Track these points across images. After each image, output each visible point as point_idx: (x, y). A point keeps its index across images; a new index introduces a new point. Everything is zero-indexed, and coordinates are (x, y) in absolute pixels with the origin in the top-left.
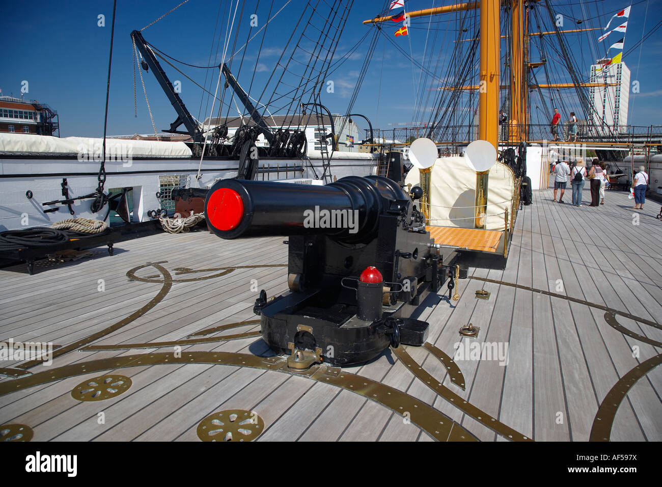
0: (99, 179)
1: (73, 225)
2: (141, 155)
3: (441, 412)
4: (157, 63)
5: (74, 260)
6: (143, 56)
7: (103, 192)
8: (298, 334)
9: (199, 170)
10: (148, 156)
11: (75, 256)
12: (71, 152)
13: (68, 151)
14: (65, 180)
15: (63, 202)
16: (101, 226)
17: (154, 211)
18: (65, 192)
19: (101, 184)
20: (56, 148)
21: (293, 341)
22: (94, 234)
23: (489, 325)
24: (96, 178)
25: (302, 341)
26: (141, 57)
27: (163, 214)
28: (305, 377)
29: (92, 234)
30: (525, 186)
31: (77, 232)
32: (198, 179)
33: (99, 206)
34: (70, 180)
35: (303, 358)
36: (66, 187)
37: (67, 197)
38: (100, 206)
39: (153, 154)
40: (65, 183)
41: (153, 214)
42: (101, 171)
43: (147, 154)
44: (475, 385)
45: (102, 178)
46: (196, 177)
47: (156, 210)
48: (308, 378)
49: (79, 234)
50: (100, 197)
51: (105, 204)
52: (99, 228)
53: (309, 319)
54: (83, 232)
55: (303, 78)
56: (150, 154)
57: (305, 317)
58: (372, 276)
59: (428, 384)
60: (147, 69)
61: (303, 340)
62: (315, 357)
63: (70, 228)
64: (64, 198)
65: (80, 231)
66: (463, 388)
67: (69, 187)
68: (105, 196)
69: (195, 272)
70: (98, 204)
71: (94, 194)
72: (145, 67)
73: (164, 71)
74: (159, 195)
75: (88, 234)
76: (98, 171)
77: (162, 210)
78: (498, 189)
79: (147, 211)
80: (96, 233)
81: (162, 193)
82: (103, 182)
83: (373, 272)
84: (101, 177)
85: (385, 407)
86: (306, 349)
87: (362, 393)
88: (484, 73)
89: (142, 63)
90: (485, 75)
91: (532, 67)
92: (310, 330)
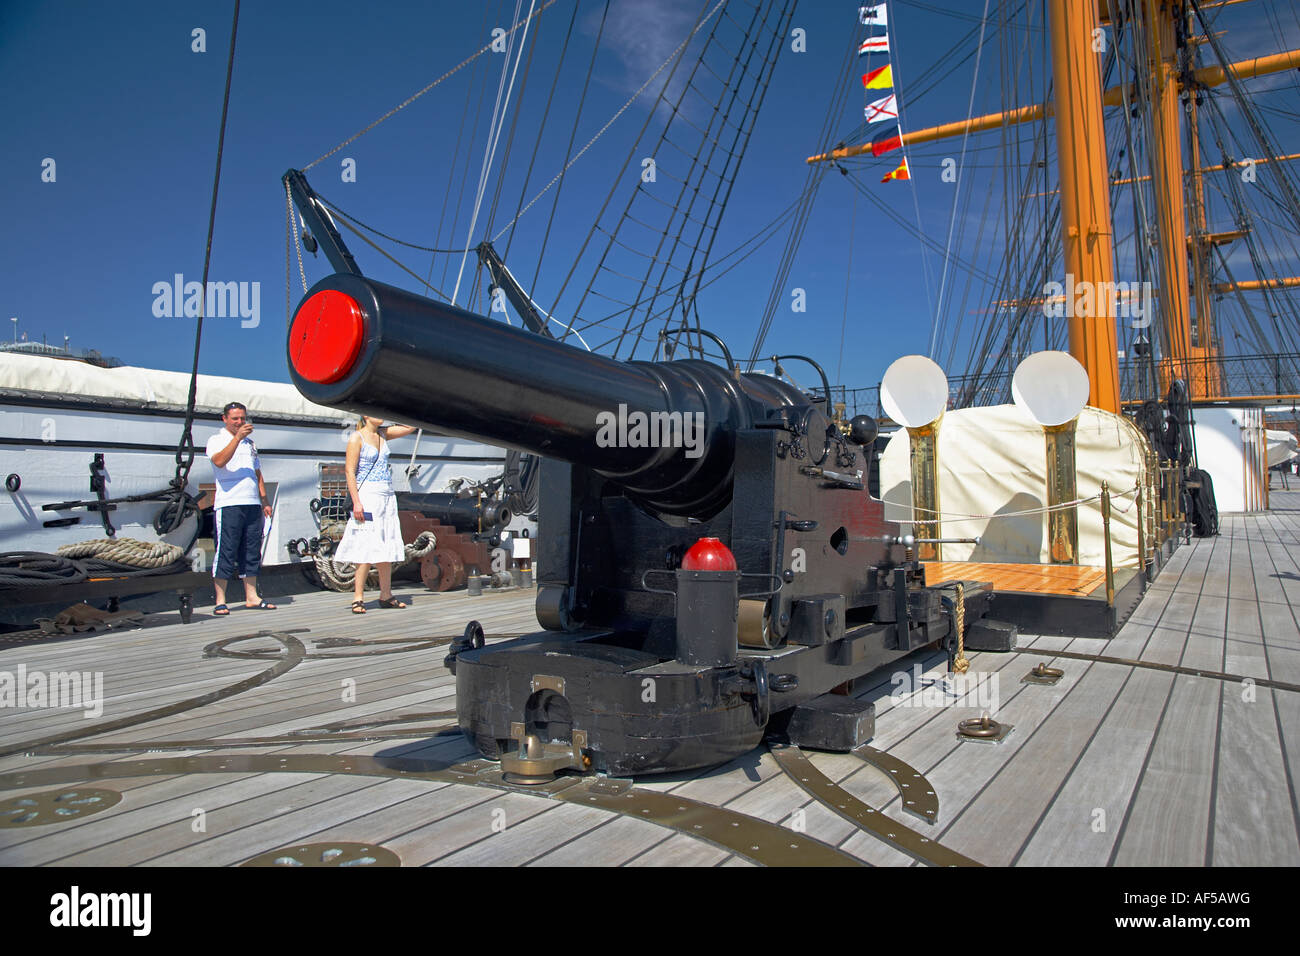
0: (179, 459)
1: (101, 548)
2: (279, 413)
3: (856, 858)
4: (337, 236)
5: (98, 628)
6: (306, 222)
7: (186, 490)
8: (533, 701)
9: (413, 458)
10: (296, 418)
11: (102, 622)
12: (117, 396)
13: (111, 394)
14: (99, 457)
15: (92, 507)
16: (166, 553)
17: (302, 540)
18: (97, 484)
19: (183, 471)
20: (84, 386)
21: (523, 718)
22: (147, 568)
23: (1041, 725)
24: (170, 458)
25: (545, 720)
26: (303, 225)
27: (323, 549)
28: (538, 795)
29: (142, 567)
30: (1195, 492)
31: (109, 563)
32: (411, 475)
33: (174, 519)
34: (109, 457)
35: (539, 754)
36: (101, 472)
37: (101, 496)
38: (176, 520)
39: (307, 414)
40: (98, 464)
41: (301, 547)
42: (183, 442)
43: (293, 412)
44: (963, 816)
45: (185, 457)
46: (407, 472)
47: (308, 540)
48: (546, 796)
49: (117, 567)
50: (178, 501)
51: (187, 516)
52: (161, 555)
53: (559, 657)
54: (123, 563)
55: (654, 260)
56: (300, 412)
57: (548, 654)
58: (710, 557)
59: (841, 809)
60: (314, 250)
61: (547, 716)
62: (571, 754)
63: (95, 553)
64: (94, 497)
65: (116, 560)
66: (931, 820)
67: (108, 475)
68: (188, 499)
69: (365, 644)
70: (170, 515)
71: (163, 492)
72: (311, 246)
73: (352, 253)
74: (316, 505)
75: (134, 567)
76: (176, 443)
77: (321, 540)
78: (1105, 472)
79: (287, 541)
80: (152, 566)
81: (324, 502)
82: (187, 465)
83: (714, 547)
84: (182, 456)
85: (715, 845)
86: (555, 741)
87: (668, 822)
88: (1072, 231)
89: (305, 238)
90: (1075, 236)
91: (1217, 242)
92: (559, 685)
